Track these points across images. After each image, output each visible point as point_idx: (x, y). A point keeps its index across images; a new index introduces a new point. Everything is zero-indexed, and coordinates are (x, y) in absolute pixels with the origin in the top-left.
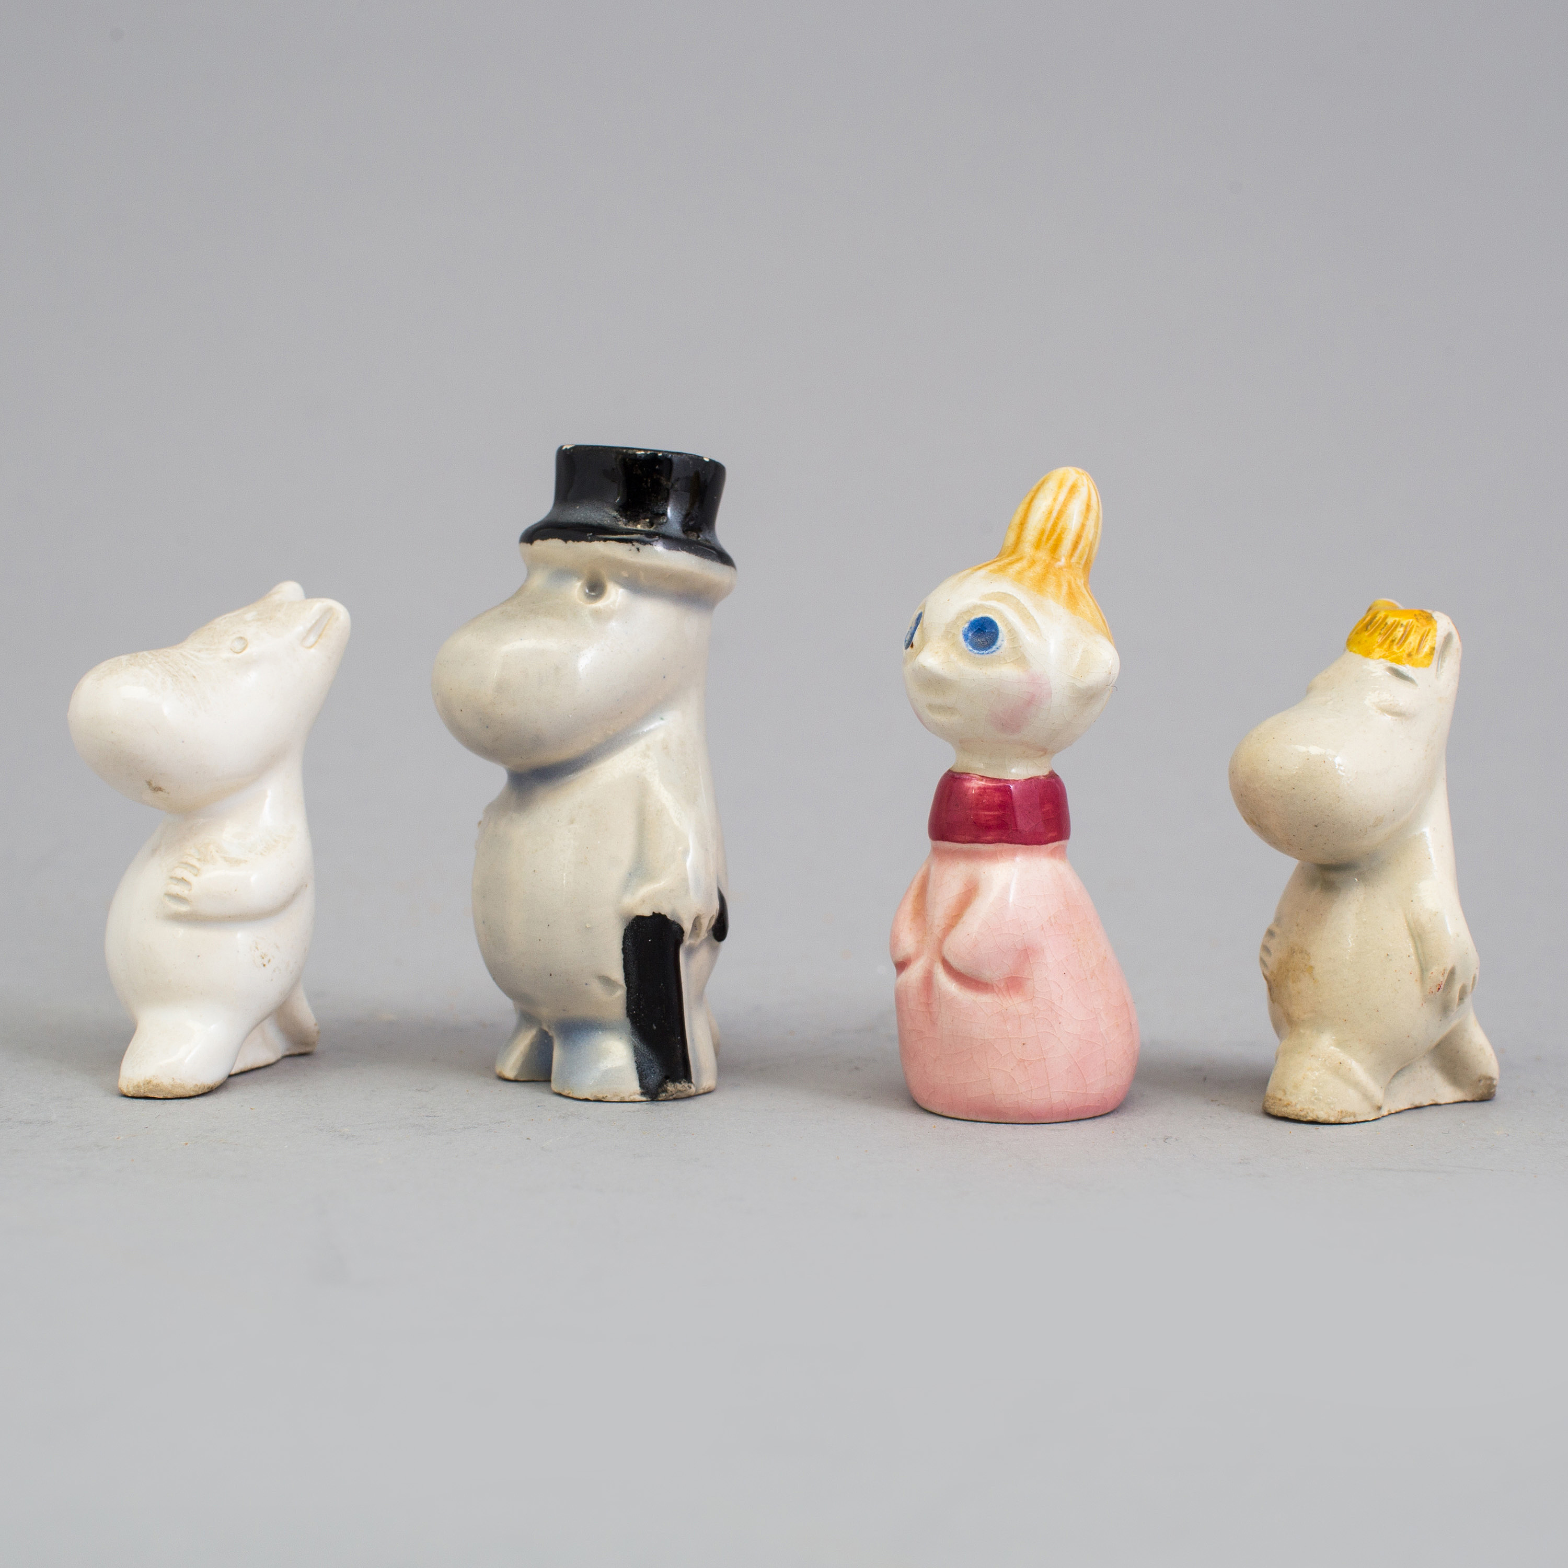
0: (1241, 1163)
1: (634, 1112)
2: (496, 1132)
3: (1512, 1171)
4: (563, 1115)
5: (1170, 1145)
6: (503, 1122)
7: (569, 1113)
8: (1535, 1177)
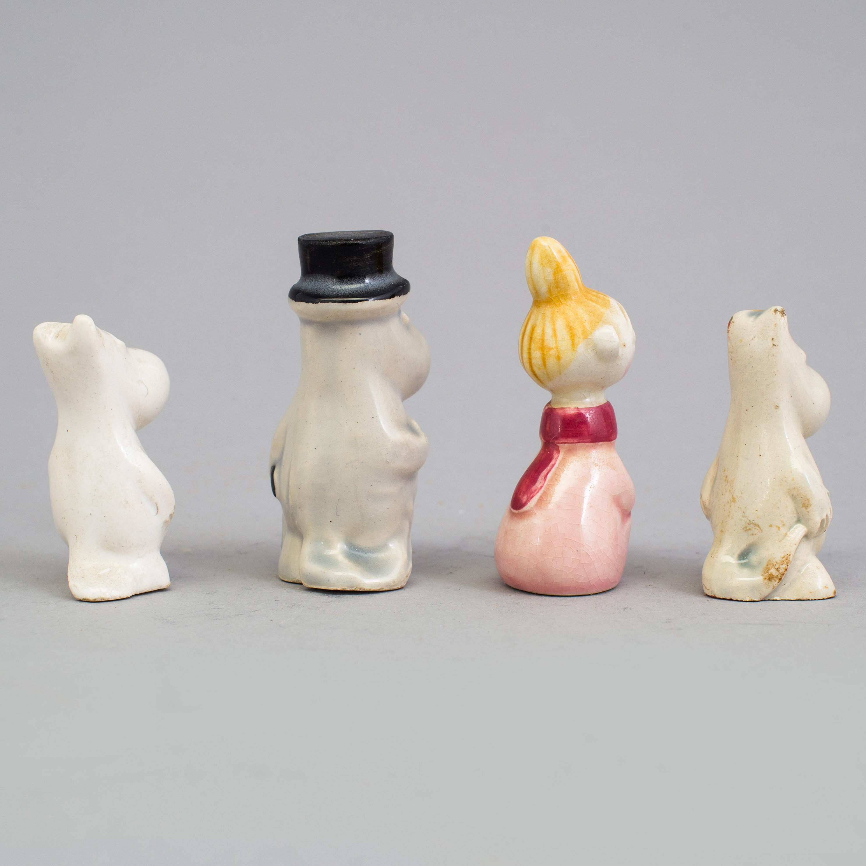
0: (666, 622)
1: (329, 602)
2: (253, 617)
3: (816, 623)
4: (290, 605)
5: (627, 612)
6: (257, 611)
7: (293, 604)
8: (829, 626)
